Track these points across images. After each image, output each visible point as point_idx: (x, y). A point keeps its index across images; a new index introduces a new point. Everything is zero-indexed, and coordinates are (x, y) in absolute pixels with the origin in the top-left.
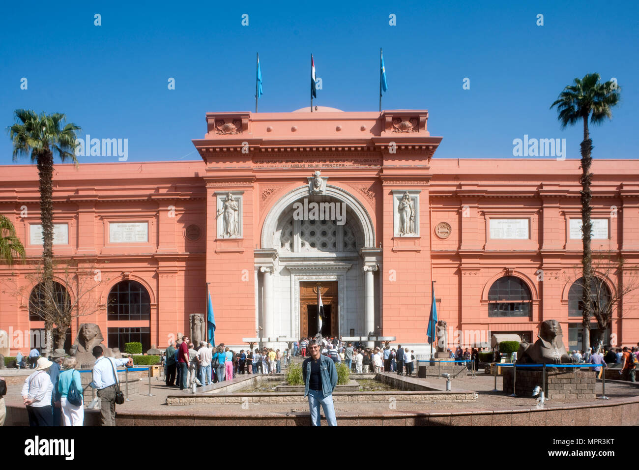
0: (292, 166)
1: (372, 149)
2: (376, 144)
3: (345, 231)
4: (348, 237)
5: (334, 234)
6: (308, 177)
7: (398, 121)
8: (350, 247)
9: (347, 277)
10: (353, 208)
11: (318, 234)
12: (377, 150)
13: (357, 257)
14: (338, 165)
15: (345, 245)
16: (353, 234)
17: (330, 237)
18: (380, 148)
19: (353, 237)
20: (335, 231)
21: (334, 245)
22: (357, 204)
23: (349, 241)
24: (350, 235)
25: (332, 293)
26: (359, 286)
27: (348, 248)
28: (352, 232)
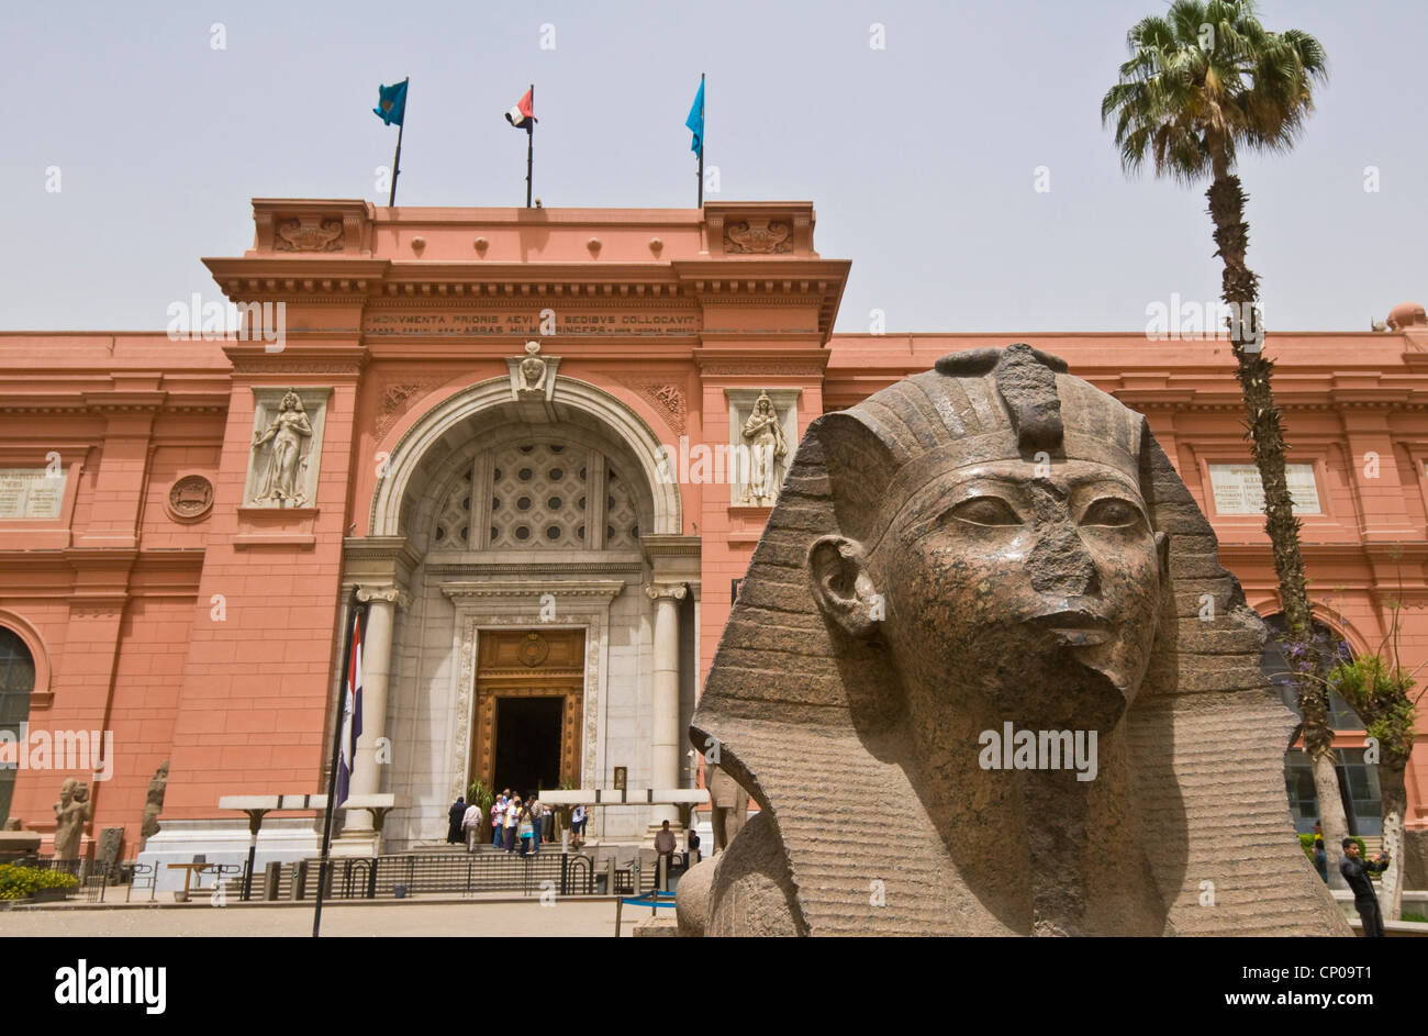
0: (467, 330)
1: (673, 289)
2: (682, 277)
3: (610, 498)
4: (618, 513)
5: (582, 504)
6: (507, 357)
7: (740, 228)
8: (622, 537)
9: (610, 617)
10: (624, 435)
11: (539, 505)
12: (686, 292)
13: (639, 564)
14: (588, 330)
15: (610, 532)
16: (631, 505)
17: (570, 513)
18: (695, 288)
19: (630, 513)
20: (584, 498)
21: (581, 532)
22: (633, 423)
23: (619, 523)
24: (622, 507)
25: (567, 664)
26: (642, 644)
27: (617, 542)
28: (630, 500)
